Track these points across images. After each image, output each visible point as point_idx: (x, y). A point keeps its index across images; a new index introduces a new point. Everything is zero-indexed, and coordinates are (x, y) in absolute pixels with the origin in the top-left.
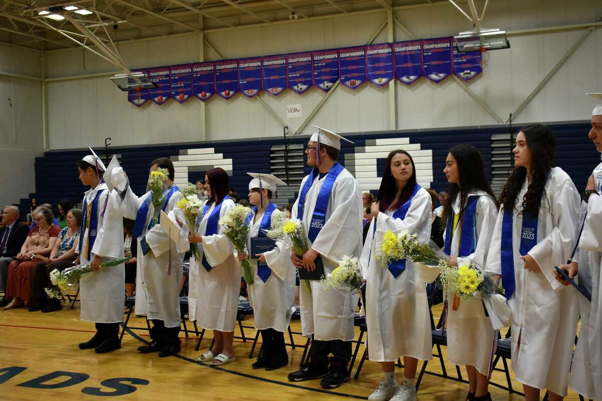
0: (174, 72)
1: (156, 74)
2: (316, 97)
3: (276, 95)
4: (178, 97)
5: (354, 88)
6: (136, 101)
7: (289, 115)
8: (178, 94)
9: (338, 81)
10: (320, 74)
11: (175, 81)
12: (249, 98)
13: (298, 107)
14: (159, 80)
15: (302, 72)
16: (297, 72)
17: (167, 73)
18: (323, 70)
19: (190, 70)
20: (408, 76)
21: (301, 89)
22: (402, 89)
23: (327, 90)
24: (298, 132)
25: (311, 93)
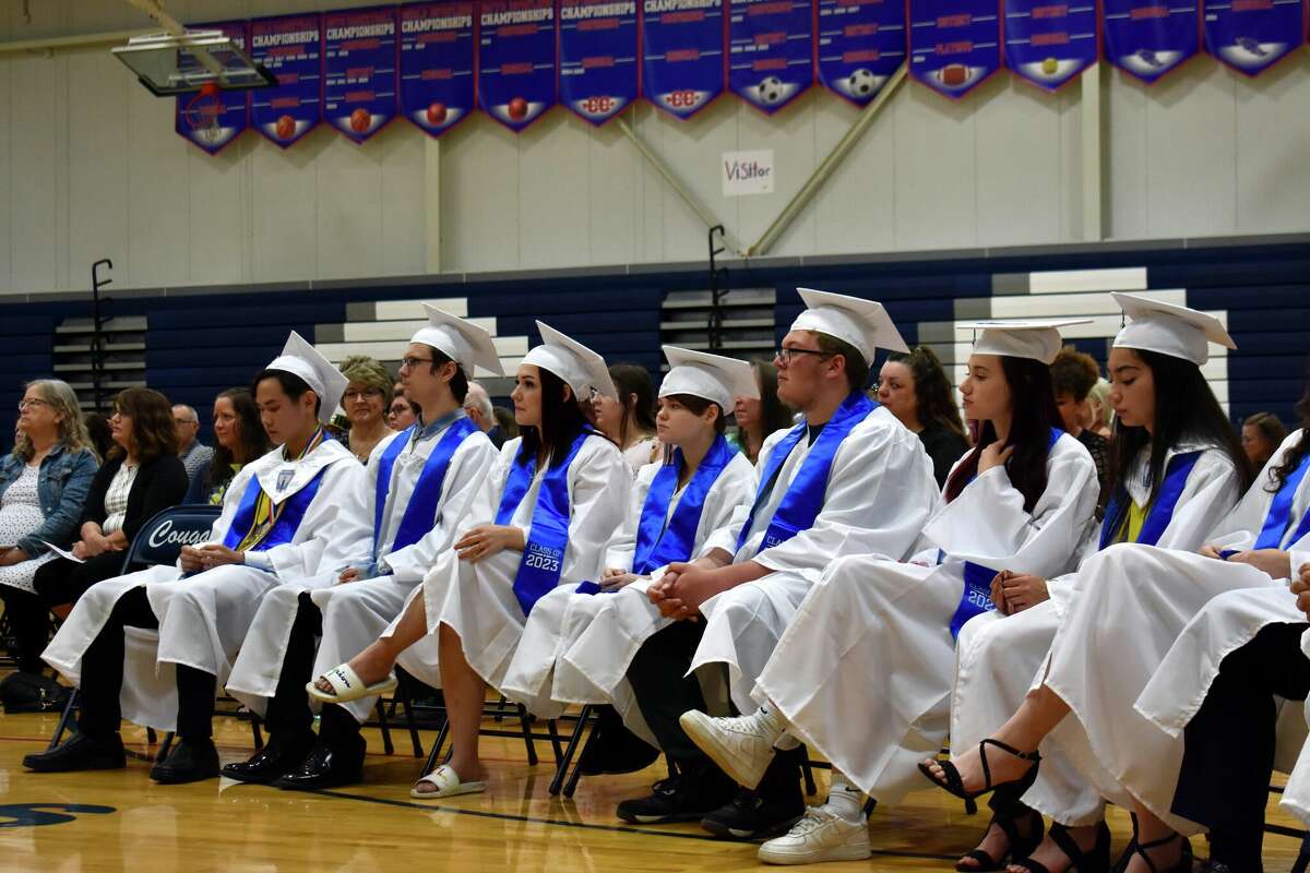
0: (334, 34)
1: (274, 40)
2: (824, 125)
3: (686, 116)
4: (347, 121)
5: (958, 93)
6: (202, 134)
7: (732, 188)
8: (346, 109)
9: (904, 70)
10: (839, 46)
11: (340, 65)
12: (593, 129)
13: (764, 158)
14: (284, 62)
15: (776, 38)
16: (759, 38)
17: (312, 35)
18: (851, 31)
19: (390, 28)
20: (1149, 51)
21: (773, 96)
22: (1126, 97)
23: (862, 101)
24: (760, 249)
25: (809, 110)
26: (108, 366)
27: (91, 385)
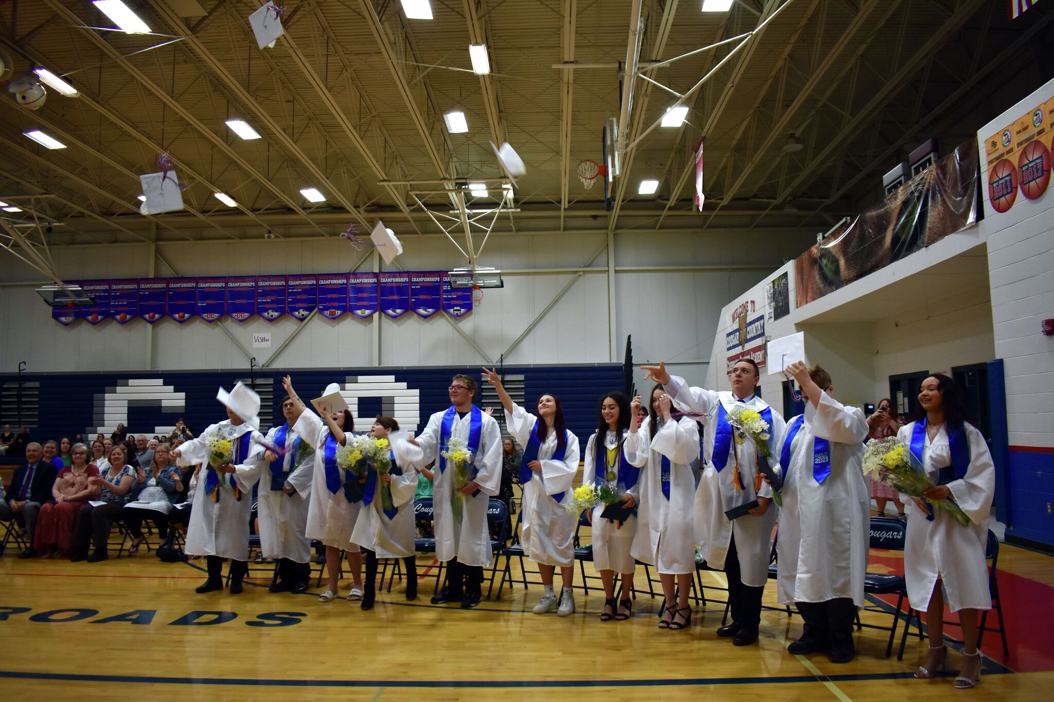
0: (114, 287)
1: (92, 288)
2: (288, 326)
3: (241, 321)
4: (118, 317)
5: (334, 318)
6: (63, 319)
7: (256, 345)
8: (118, 313)
9: (316, 310)
10: (295, 301)
11: (116, 298)
12: (208, 323)
13: (267, 336)
14: (95, 296)
15: (274, 298)
16: (267, 297)
17: (106, 287)
18: (299, 297)
19: (135, 286)
20: (394, 309)
21: (272, 316)
22: (386, 322)
23: (302, 319)
24: (266, 365)
25: (283, 321)
26: (24, 400)
27: (16, 406)
